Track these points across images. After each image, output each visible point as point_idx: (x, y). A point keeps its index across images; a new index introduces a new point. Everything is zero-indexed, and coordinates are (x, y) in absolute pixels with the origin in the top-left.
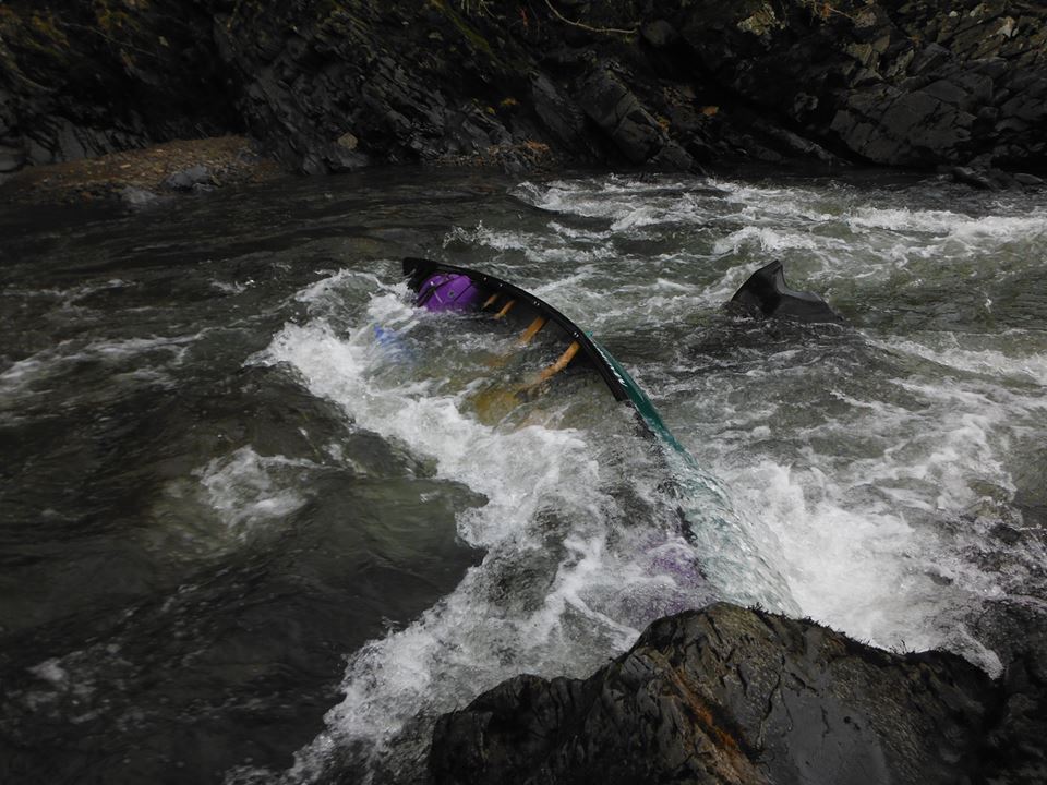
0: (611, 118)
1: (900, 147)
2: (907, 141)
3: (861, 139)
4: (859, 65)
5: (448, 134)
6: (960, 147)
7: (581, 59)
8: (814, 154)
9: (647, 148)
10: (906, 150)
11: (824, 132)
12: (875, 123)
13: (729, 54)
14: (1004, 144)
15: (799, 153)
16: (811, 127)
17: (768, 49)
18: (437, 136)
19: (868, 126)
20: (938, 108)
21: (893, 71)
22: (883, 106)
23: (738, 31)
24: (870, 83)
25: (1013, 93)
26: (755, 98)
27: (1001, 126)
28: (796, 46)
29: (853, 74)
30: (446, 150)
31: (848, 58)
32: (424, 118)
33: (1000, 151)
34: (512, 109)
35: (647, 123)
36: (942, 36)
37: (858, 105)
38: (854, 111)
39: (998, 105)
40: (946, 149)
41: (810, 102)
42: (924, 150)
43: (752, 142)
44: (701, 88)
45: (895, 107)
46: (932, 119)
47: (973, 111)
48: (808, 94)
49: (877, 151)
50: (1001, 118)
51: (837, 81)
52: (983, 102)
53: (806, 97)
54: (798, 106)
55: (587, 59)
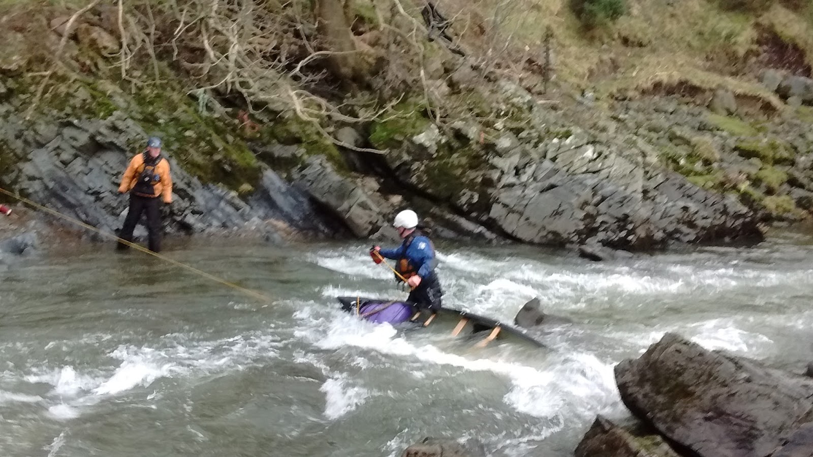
0: (345, 205)
1: (539, 231)
2: (544, 228)
3: (511, 224)
4: (503, 173)
5: (210, 211)
6: (579, 233)
7: (294, 155)
8: (480, 235)
9: (370, 227)
10: (544, 233)
11: (484, 218)
12: (521, 214)
13: (406, 157)
14: (604, 230)
15: (469, 233)
16: (474, 214)
17: (435, 156)
18: (200, 213)
19: (516, 216)
20: (560, 206)
21: (524, 178)
22: (525, 202)
23: (412, 143)
24: (511, 186)
25: (603, 199)
26: (430, 191)
27: (600, 219)
28: (455, 155)
29: (499, 179)
30: (210, 225)
31: (493, 167)
32: (192, 199)
33: (601, 235)
34: (250, 193)
35: (370, 209)
36: (550, 155)
37: (507, 201)
38: (505, 206)
39: (597, 205)
40: (569, 234)
41: (472, 197)
42: (555, 234)
43: (432, 224)
44: (382, 180)
45: (531, 204)
46: (557, 213)
47: (582, 208)
48: (470, 190)
49: (525, 233)
50: (598, 214)
51: (488, 183)
52: (586, 203)
53: (469, 193)
54: (464, 200)
55: (299, 155)
